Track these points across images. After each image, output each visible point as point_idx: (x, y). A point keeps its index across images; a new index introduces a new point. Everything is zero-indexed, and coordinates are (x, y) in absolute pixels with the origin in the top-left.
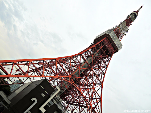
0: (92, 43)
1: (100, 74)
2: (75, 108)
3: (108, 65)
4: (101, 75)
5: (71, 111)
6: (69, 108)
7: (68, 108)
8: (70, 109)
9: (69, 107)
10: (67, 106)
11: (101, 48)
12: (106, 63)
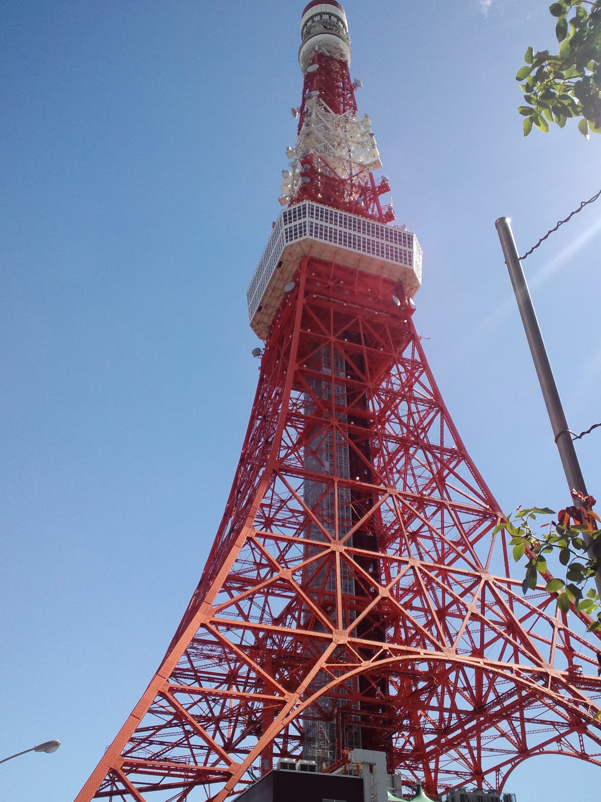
0: (256, 352)
1: (440, 472)
2: (475, 752)
3: (436, 394)
4: (451, 471)
5: (468, 778)
6: (440, 776)
7: (439, 783)
8: (456, 773)
9: (437, 770)
10: (421, 774)
11: (333, 339)
12: (417, 387)
